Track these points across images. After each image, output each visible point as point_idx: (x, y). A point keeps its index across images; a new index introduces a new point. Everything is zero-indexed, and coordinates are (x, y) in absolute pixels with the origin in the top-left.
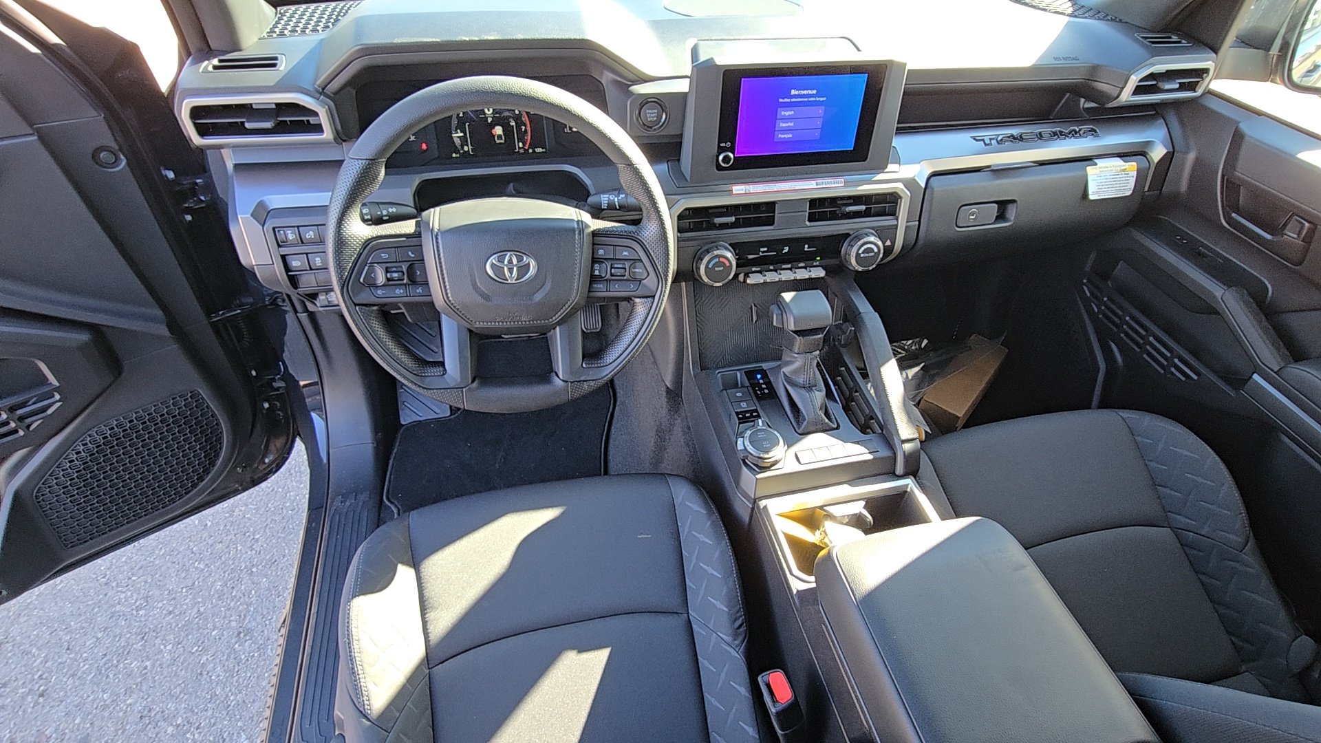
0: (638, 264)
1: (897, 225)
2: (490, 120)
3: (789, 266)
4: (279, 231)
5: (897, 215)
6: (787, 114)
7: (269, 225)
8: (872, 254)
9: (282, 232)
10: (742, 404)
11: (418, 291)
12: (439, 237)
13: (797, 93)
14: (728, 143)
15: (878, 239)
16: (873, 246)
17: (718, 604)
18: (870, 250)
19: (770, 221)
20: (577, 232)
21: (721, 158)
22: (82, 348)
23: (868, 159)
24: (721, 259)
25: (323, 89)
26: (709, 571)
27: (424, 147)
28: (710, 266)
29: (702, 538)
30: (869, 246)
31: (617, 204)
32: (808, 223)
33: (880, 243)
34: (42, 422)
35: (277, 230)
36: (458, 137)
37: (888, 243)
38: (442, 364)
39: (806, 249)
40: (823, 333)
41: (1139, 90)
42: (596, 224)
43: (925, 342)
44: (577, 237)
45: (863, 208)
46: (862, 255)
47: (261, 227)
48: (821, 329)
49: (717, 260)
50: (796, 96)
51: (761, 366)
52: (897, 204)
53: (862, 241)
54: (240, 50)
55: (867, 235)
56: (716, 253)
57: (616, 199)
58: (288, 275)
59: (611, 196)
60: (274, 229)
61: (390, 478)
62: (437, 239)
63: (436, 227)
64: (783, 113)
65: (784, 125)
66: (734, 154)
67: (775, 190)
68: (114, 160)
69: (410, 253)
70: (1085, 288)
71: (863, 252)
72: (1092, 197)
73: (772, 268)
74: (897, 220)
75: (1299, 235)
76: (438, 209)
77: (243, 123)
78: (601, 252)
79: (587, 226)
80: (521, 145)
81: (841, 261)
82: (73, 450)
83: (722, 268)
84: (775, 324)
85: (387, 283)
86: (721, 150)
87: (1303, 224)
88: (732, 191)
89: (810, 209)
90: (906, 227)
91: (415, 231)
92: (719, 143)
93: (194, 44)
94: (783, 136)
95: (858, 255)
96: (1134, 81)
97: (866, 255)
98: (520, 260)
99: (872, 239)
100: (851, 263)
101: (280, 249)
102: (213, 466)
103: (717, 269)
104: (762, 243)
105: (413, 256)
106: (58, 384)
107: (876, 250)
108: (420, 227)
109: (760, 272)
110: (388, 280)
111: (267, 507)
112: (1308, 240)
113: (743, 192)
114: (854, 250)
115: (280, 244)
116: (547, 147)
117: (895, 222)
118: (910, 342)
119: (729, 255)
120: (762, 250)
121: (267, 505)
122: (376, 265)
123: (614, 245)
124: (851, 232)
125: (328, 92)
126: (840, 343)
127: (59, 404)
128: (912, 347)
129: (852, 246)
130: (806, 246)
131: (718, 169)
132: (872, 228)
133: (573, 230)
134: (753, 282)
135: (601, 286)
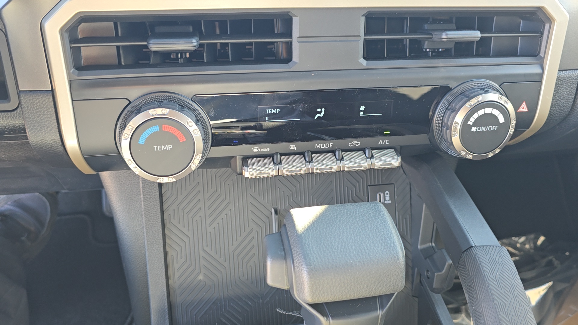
1: (541, 75)
3: (329, 145)
5: (542, 55)
15: (504, 98)
16: (496, 112)
18: (490, 119)
28: (142, 141)
30: (488, 110)
32: (363, 62)
33: (510, 107)
37: (524, 108)
39: (362, 114)
40: (382, 308)
43: (542, 239)
45: (476, 35)
46: (474, 129)
48: (381, 297)
52: (542, 34)
53: (474, 101)
55: (485, 90)
56: (152, 112)
71: (475, 124)
74: (542, 65)
81: (432, 139)
83: (168, 147)
89: (366, 35)
90: (558, 79)
95: (465, 126)
97: (483, 129)
99: (493, 96)
100: (452, 143)
103: (158, 148)
107: (502, 120)
114: (459, 118)
117: (535, 70)
118: (523, 239)
124: (452, 85)
126: (431, 285)
128: (525, 245)
129: (455, 111)
132: (493, 78)
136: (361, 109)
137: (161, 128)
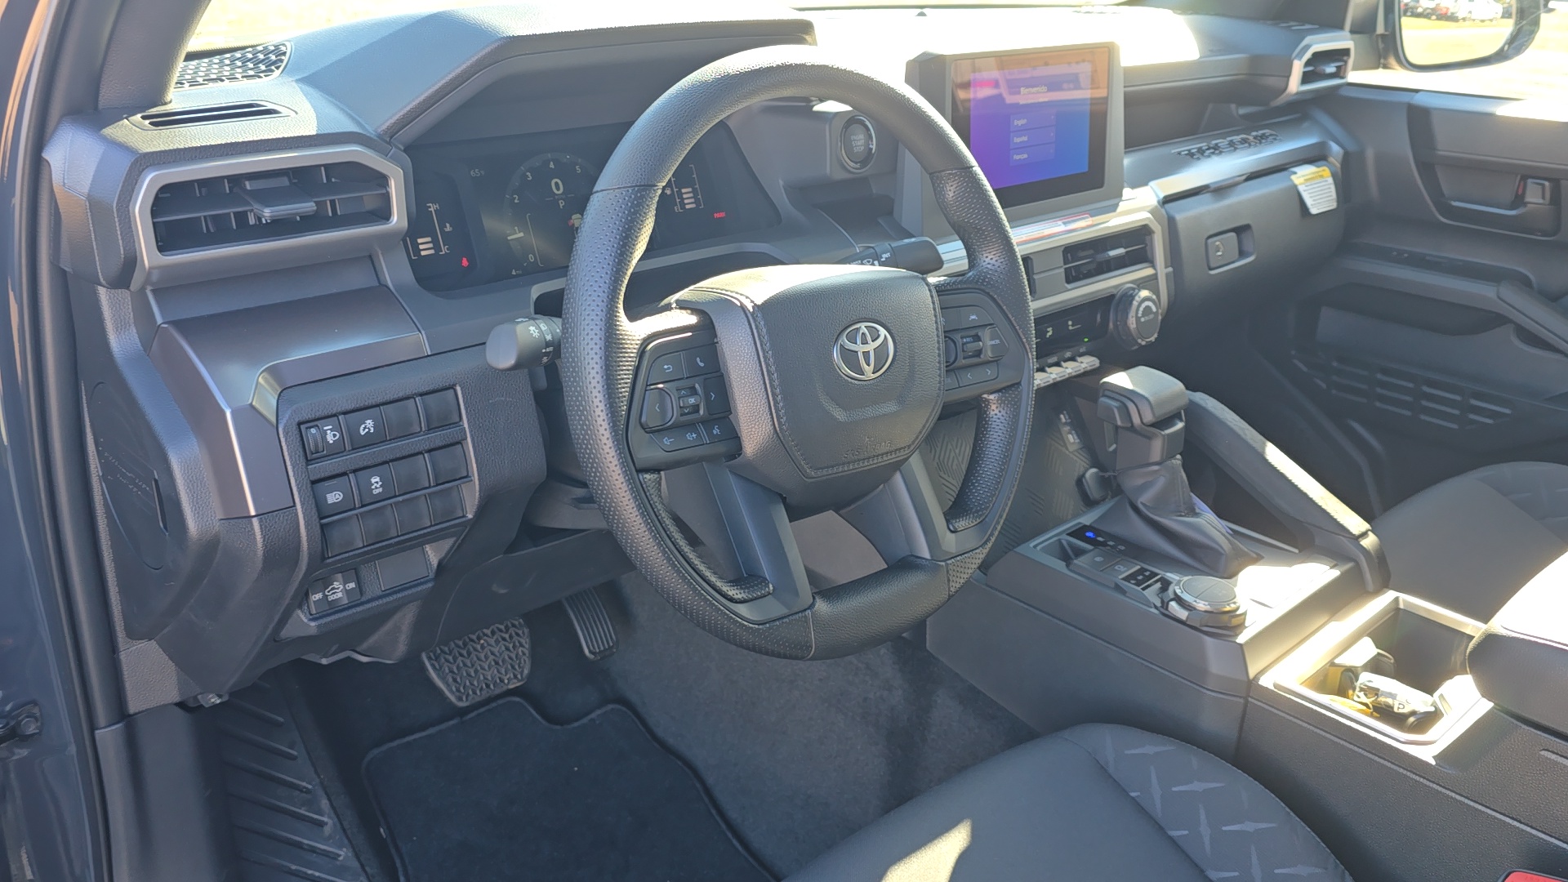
1: (1158, 274)
2: (562, 204)
3: (1056, 359)
4: (307, 429)
5: (1155, 259)
6: (1017, 122)
8: (1152, 316)
10: (1116, 568)
11: (714, 432)
15: (1151, 292)
16: (1150, 304)
17: (1302, 870)
18: (1149, 310)
23: (1105, 185)
26: (1248, 829)
27: (465, 263)
29: (1197, 786)
30: (1145, 304)
33: (1156, 299)
36: (515, 240)
39: (1071, 328)
41: (1307, 78)
50: (1025, 97)
51: (1080, 523)
64: (1013, 122)
65: (1017, 140)
70: (1296, 362)
71: (1143, 315)
72: (1314, 211)
74: (1154, 267)
75: (1543, 198)
87: (1543, 185)
89: (1064, 265)
90: (1165, 276)
94: (1019, 158)
95: (1137, 320)
96: (1298, 68)
97: (1147, 317)
107: (1154, 309)
112: (1556, 199)
114: (1132, 314)
117: (1155, 270)
123: (955, 308)
130: (1070, 323)
132: (1141, 280)
135: (950, 381)
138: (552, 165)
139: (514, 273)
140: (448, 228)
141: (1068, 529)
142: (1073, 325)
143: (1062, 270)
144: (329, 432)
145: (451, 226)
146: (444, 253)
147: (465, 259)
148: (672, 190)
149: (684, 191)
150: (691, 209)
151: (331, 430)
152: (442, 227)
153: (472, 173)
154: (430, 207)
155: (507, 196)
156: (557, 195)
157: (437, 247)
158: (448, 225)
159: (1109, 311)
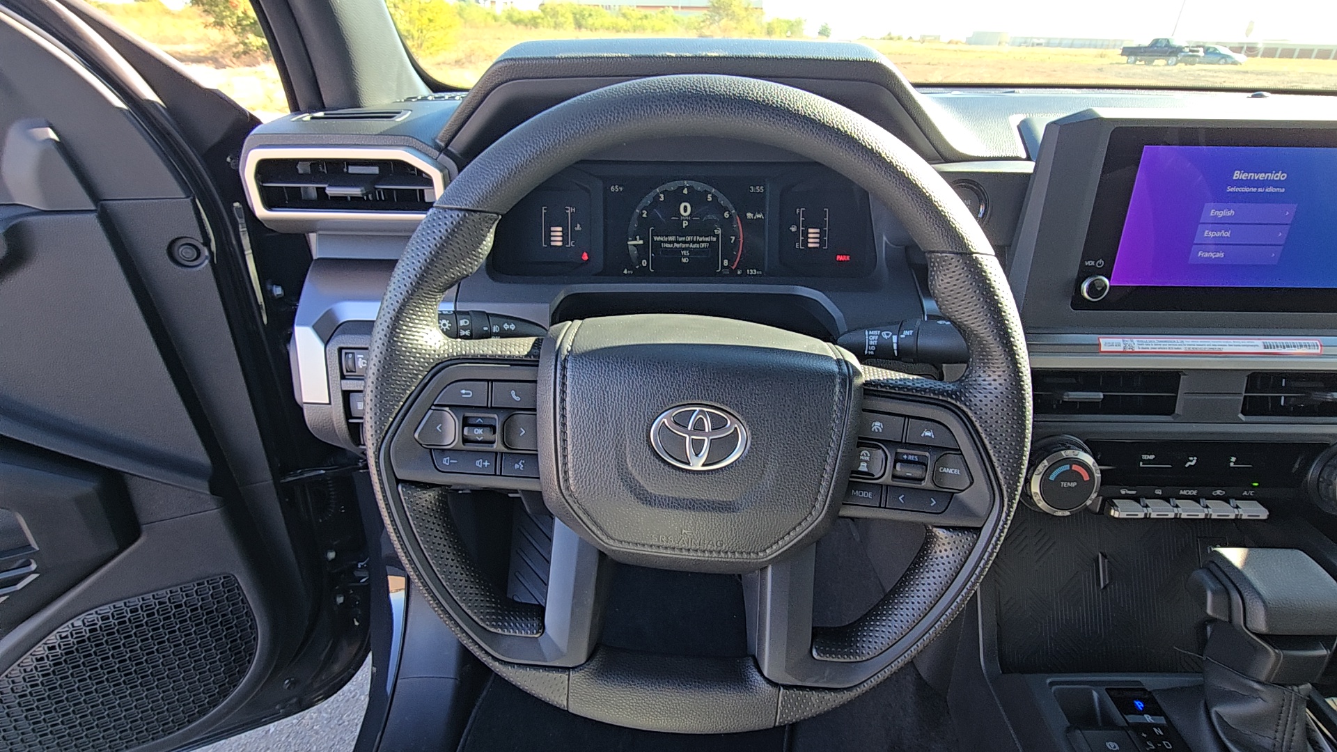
0: (952, 457)
2: (685, 224)
3: (1193, 492)
4: (346, 353)
6: (1220, 214)
7: (334, 346)
9: (350, 356)
11: (517, 466)
12: (569, 365)
13: (1244, 176)
14: (1101, 261)
19: (1166, 407)
20: (838, 380)
21: (1085, 286)
22: (79, 501)
24: (1075, 467)
25: (447, 145)
27: (585, 257)
28: (1052, 478)
31: (895, 346)
32: (1241, 416)
34: (8, 598)
35: (344, 351)
36: (634, 245)
38: (540, 611)
39: (1232, 464)
42: (870, 373)
44: (837, 389)
47: (322, 347)
49: (1067, 467)
50: (1240, 183)
51: (1139, 683)
54: (359, 107)
56: (1065, 454)
57: (895, 339)
58: (349, 424)
59: (884, 333)
60: (340, 350)
61: (466, 740)
62: (564, 368)
63: (567, 346)
64: (1212, 213)
65: (1212, 235)
66: (1109, 279)
67: (1183, 350)
68: (195, 256)
69: (513, 393)
73: (1159, 492)
76: (578, 322)
77: (324, 188)
78: (877, 426)
79: (857, 373)
80: (726, 263)
81: (1307, 493)
82: (45, 644)
83: (1073, 484)
84: (1209, 611)
85: (462, 447)
86: (1084, 273)
88: (1099, 345)
89: (1245, 393)
91: (529, 355)
92: (1084, 259)
93: (303, 96)
94: (1207, 255)
98: (718, 424)
101: (344, 382)
102: (234, 686)
103: (1064, 484)
104: (1147, 446)
105: (518, 399)
106: (38, 549)
108: (539, 349)
109: (1136, 499)
110: (465, 440)
111: (341, 718)
113: (1121, 349)
115: (345, 373)
116: (766, 269)
119: (1088, 459)
120: (1145, 457)
121: (342, 716)
122: (447, 409)
123: (905, 416)
125: (453, 150)
127: (34, 576)
130: (1233, 459)
131: (1074, 306)
133: (830, 376)
134: (1123, 515)
135: (869, 495)
136: (1231, 460)
137: (1071, 467)
138: (685, 191)
139: (625, 272)
140: (578, 228)
141: (1110, 682)
142: (1235, 463)
143: (1242, 398)
144: (360, 359)
145: (581, 226)
146: (569, 246)
147: (585, 254)
148: (798, 228)
149: (810, 230)
150: (814, 248)
151: (363, 359)
152: (573, 226)
153: (612, 188)
154: (568, 209)
155: (637, 211)
156: (683, 216)
157: (565, 241)
158: (578, 225)
159: (1313, 461)
